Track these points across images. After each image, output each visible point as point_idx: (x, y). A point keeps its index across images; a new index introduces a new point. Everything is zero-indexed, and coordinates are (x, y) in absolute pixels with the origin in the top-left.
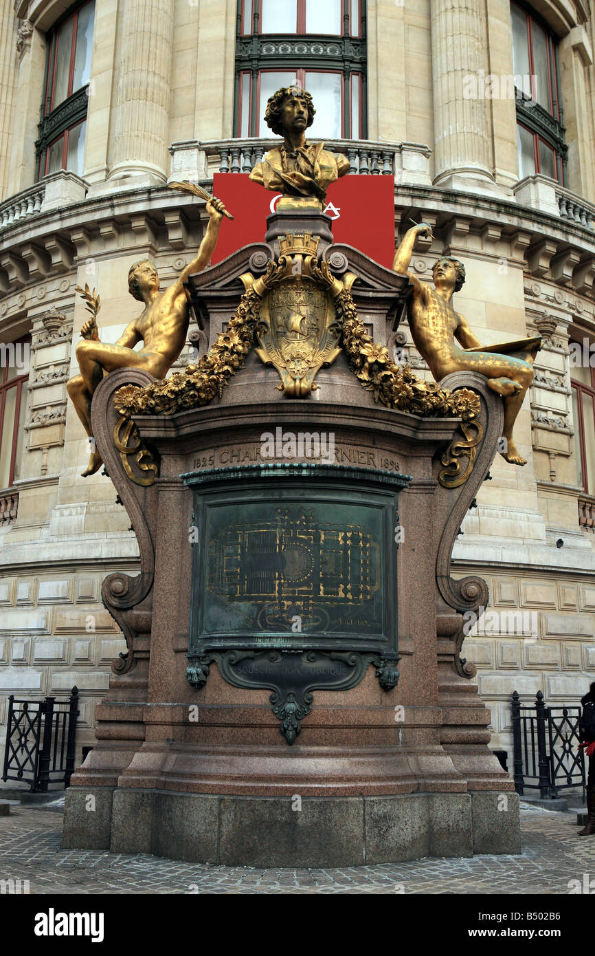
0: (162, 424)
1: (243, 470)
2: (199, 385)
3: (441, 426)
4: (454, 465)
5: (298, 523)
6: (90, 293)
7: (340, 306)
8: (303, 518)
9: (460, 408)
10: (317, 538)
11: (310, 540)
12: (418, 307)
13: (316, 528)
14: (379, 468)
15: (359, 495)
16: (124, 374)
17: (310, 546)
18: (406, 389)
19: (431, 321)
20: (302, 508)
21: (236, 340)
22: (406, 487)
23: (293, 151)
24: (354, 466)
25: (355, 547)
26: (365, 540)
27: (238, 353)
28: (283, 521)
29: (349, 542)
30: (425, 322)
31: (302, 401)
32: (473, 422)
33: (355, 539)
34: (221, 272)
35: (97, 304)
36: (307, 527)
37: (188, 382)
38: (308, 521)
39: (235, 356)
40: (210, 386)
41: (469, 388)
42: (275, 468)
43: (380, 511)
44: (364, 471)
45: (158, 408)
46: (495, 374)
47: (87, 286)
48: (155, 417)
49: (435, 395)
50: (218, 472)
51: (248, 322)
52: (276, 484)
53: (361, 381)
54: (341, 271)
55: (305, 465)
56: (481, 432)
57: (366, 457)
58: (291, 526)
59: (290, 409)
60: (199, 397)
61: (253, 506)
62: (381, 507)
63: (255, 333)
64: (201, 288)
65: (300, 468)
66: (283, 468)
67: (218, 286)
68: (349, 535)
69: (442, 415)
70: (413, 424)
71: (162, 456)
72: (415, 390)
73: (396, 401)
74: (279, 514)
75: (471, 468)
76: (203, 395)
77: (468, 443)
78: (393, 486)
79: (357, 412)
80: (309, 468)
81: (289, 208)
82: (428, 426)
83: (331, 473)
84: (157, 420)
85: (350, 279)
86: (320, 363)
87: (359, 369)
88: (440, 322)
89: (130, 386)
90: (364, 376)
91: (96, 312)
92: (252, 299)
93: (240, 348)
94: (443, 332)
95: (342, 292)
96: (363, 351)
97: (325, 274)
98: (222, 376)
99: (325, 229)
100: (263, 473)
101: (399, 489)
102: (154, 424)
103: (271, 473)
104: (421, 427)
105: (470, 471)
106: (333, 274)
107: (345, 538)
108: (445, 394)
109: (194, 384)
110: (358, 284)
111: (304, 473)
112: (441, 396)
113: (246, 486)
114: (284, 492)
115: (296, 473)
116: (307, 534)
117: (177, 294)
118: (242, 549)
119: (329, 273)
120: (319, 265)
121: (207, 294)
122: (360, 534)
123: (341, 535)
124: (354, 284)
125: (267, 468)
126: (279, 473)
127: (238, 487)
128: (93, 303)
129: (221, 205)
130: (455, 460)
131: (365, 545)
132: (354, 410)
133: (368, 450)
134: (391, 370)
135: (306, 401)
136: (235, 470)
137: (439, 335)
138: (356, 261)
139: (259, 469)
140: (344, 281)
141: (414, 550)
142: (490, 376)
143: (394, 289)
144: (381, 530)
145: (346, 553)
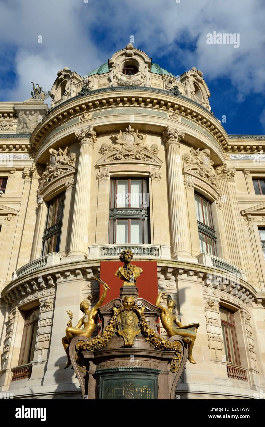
0: (90, 354)
1: (114, 369)
2: (101, 342)
3: (170, 354)
4: (174, 365)
5: (129, 386)
6: (70, 313)
7: (140, 317)
8: (131, 384)
9: (175, 347)
10: (135, 391)
11: (133, 391)
12: (163, 315)
13: (134, 387)
14: (152, 368)
15: (146, 376)
16: (79, 337)
17: (133, 393)
18: (159, 343)
19: (167, 319)
20: (130, 381)
21: (112, 328)
22: (160, 373)
23: (127, 268)
24: (145, 367)
25: (146, 393)
26: (149, 391)
27: (112, 332)
28: (125, 385)
29: (144, 392)
30: (165, 319)
31: (130, 348)
32: (179, 351)
33: (145, 391)
34: (107, 306)
35: (72, 316)
36: (132, 387)
37: (98, 341)
38: (132, 385)
39: (111, 333)
40: (104, 342)
41: (178, 341)
42: (123, 369)
43: (153, 381)
44: (148, 369)
45: (90, 349)
46: (185, 336)
47: (69, 311)
48: (88, 352)
49: (168, 344)
50: (106, 370)
51: (115, 322)
52: (123, 374)
53: (147, 340)
54: (141, 307)
55: (131, 368)
56: (182, 354)
57: (148, 364)
58: (127, 387)
59: (127, 350)
60: (101, 346)
61: (116, 380)
62: (153, 380)
63: (117, 325)
64: (102, 311)
65: (130, 369)
66: (125, 369)
67: (106, 310)
68: (144, 389)
69: (170, 350)
70: (161, 353)
71: (90, 364)
72: (162, 343)
73: (157, 347)
74: (124, 383)
75: (179, 366)
76: (102, 345)
77: (178, 358)
78: (156, 373)
79: (146, 351)
80: (132, 369)
81: (126, 285)
82: (166, 354)
83: (139, 370)
84: (89, 353)
85: (143, 309)
86: (135, 335)
87: (146, 337)
88: (169, 319)
89: (81, 341)
90: (148, 339)
91: (72, 319)
92: (116, 315)
93: (113, 330)
94: (170, 322)
95: (141, 313)
96: (147, 331)
97: (136, 307)
98: (108, 339)
99: (136, 292)
100: (119, 370)
101: (158, 374)
102: (88, 354)
103: (122, 370)
104: (164, 354)
105: (179, 367)
106: (138, 307)
107: (143, 390)
108: (170, 344)
109: (100, 342)
110: (146, 310)
111: (131, 370)
112: (169, 344)
113: (114, 374)
114: (125, 376)
115: (128, 370)
116: (132, 389)
117: (94, 311)
118: (113, 394)
119: (137, 308)
120: (134, 305)
121: (103, 313)
122: (147, 389)
123: (142, 389)
124: (144, 310)
125: (120, 369)
126: (124, 370)
127: (112, 374)
128: (71, 316)
129: (107, 286)
130: (175, 363)
131: (148, 392)
132: (145, 350)
133: (149, 362)
134: (155, 337)
135: (131, 348)
136: (112, 369)
137: (169, 323)
138: (145, 303)
139: (118, 369)
140: (142, 309)
141: (163, 393)
142: (184, 337)
143: (156, 311)
144: (153, 387)
145: (143, 395)
